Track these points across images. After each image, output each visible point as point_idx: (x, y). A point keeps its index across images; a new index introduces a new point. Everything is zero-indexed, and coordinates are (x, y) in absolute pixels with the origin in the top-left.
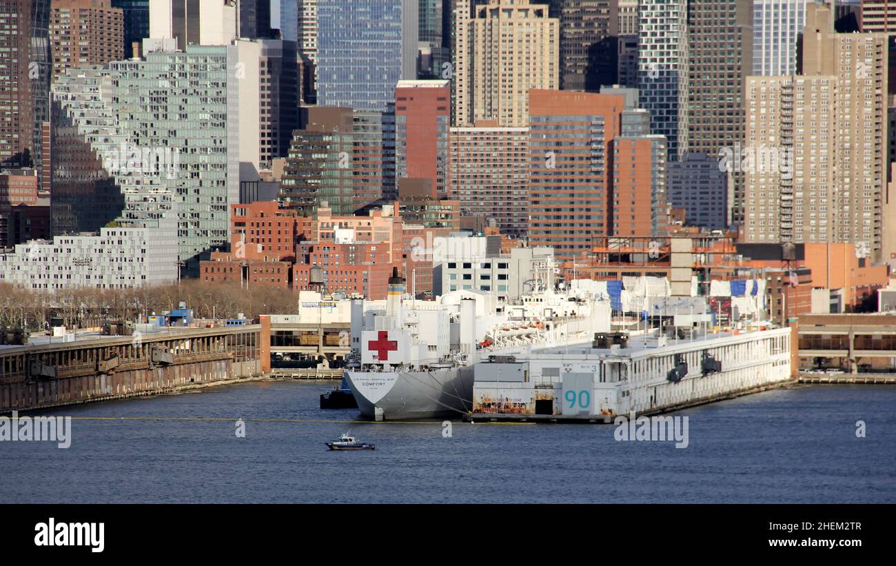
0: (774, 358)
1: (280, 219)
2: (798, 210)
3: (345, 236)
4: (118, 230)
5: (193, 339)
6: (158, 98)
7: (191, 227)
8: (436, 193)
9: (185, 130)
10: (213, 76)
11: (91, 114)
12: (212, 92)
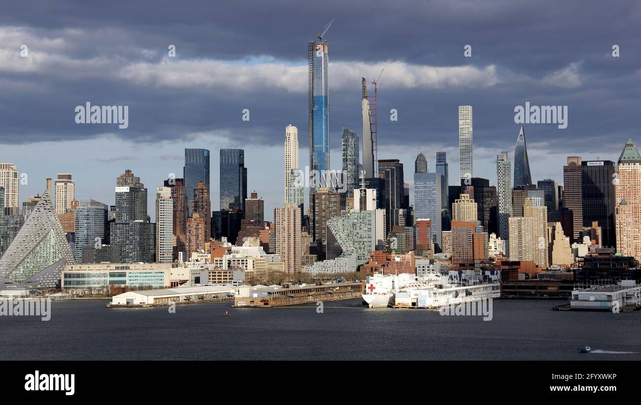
0: (494, 291)
1: (383, 255)
2: (523, 252)
3: (397, 259)
4: (339, 258)
5: (340, 287)
6: (354, 224)
7: (362, 257)
8: (426, 248)
9: (361, 232)
10: (368, 218)
11: (336, 229)
12: (368, 223)
